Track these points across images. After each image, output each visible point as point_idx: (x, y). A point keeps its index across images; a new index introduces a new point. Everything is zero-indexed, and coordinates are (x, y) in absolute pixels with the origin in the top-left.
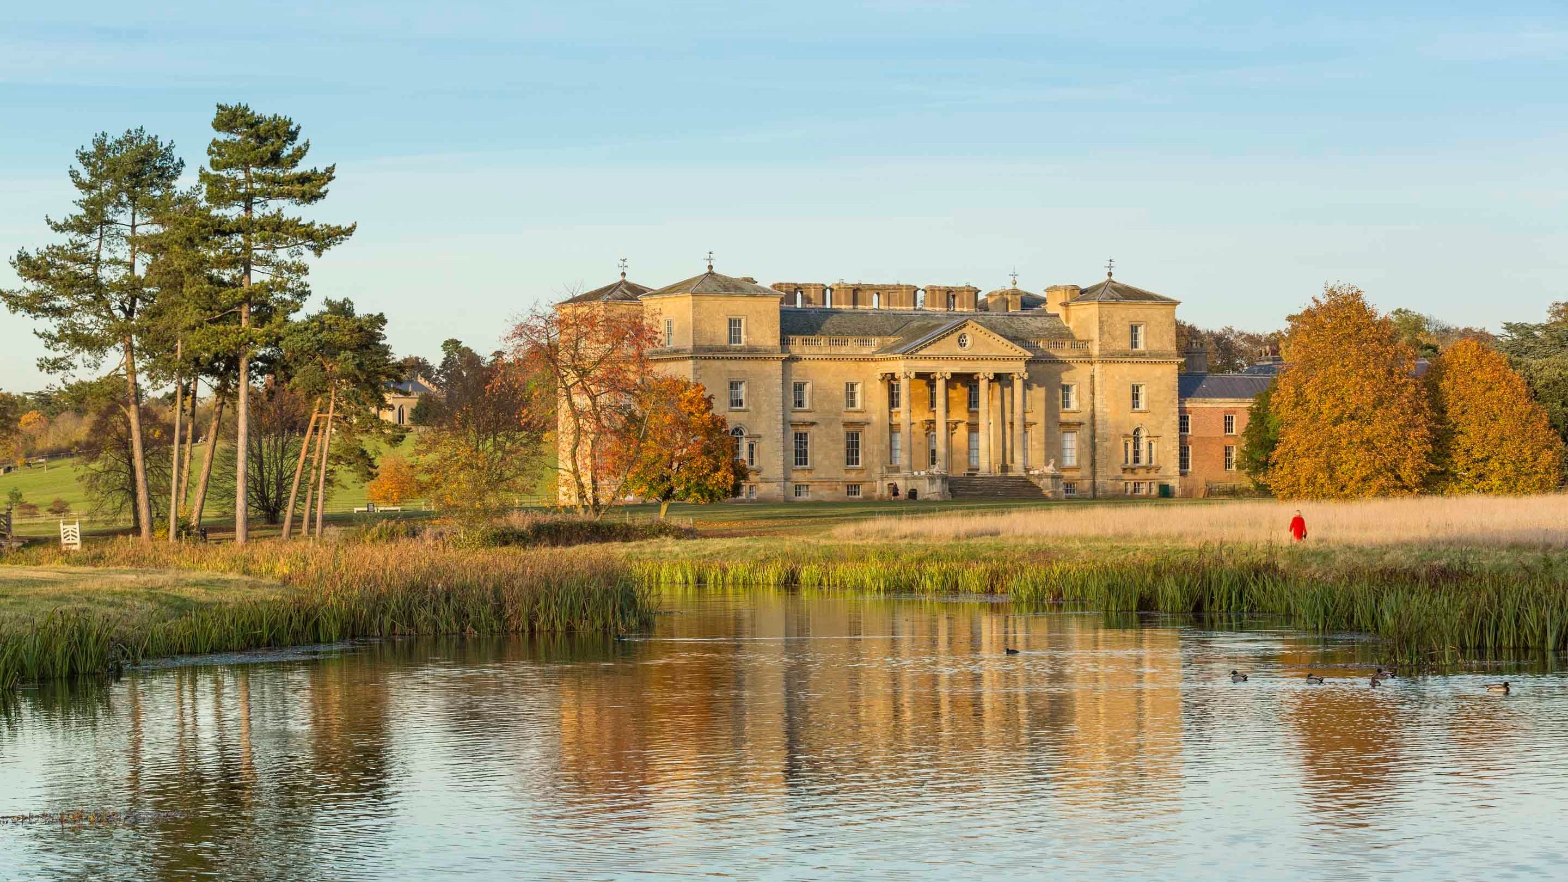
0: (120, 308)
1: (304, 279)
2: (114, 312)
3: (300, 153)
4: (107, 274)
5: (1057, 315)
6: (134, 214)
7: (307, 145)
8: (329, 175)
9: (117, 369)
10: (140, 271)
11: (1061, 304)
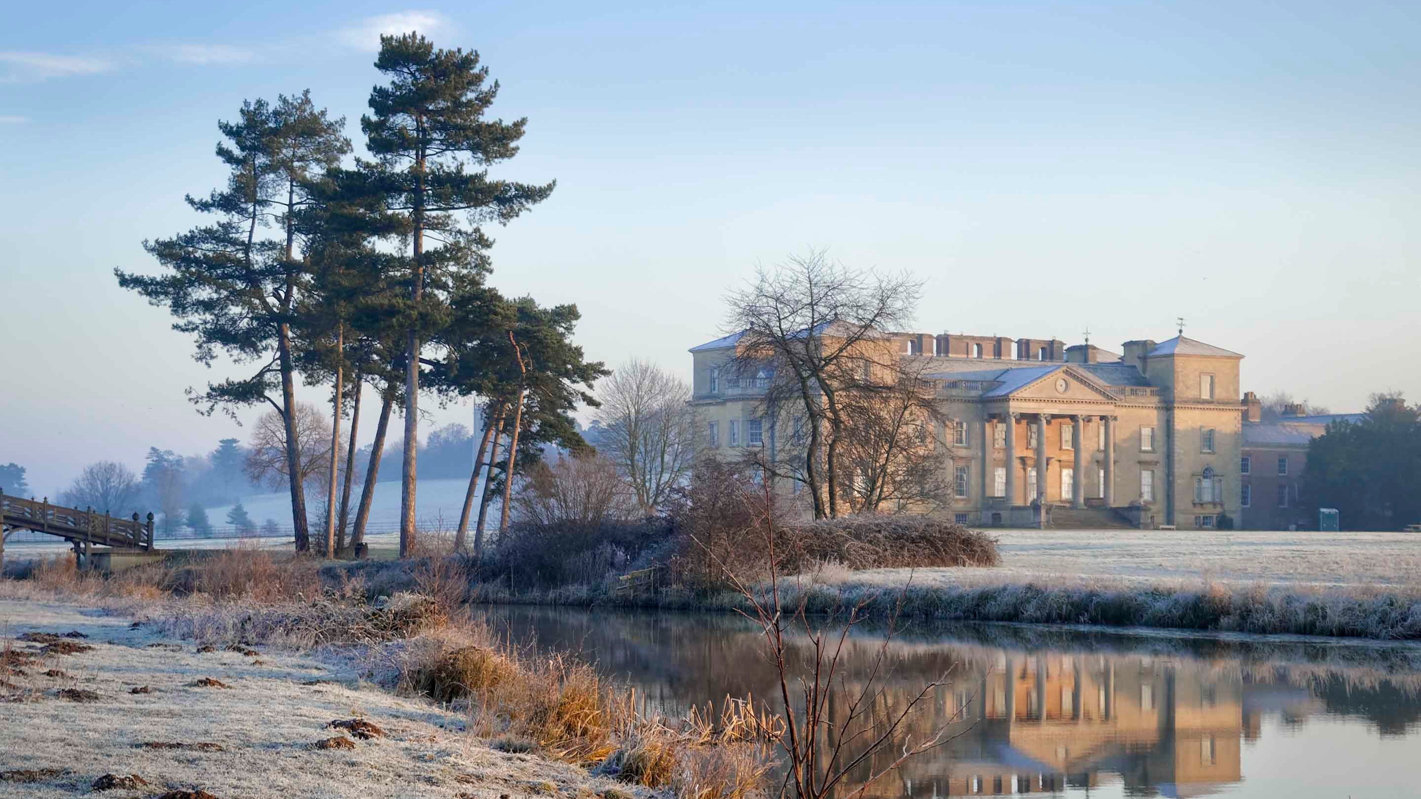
0: (274, 296)
1: (485, 252)
2: (268, 300)
3: (485, 100)
4: (258, 260)
5: (1134, 367)
6: (291, 192)
7: (497, 85)
8: (517, 130)
9: (270, 365)
10: (297, 254)
11: (1139, 358)
